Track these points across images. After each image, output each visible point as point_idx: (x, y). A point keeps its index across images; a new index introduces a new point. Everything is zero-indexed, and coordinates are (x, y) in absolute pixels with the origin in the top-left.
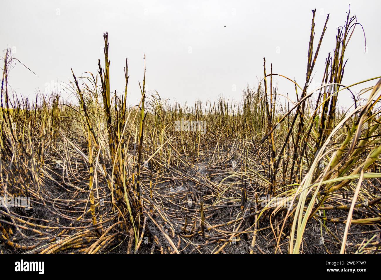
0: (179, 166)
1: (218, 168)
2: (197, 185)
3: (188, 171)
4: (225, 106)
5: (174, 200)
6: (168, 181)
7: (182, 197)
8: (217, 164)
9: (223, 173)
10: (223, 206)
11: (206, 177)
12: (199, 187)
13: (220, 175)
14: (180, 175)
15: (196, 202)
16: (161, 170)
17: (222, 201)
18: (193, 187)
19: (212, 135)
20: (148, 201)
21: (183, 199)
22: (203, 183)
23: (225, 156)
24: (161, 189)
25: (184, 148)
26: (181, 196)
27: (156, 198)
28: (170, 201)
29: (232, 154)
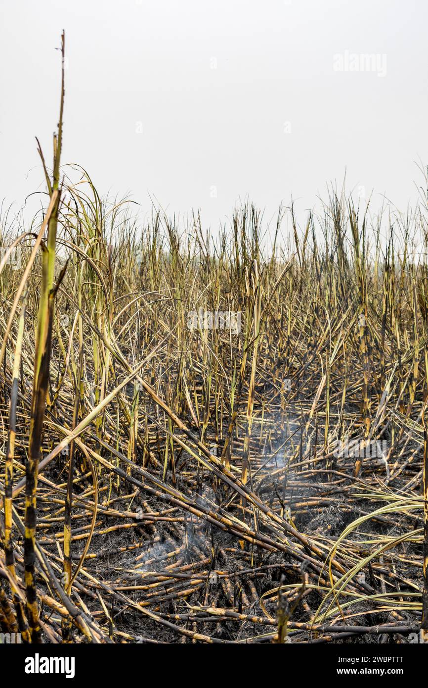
0: (170, 466)
1: (325, 480)
2: (242, 542)
3: (208, 489)
4: (354, 229)
5: (153, 604)
6: (127, 525)
7: (185, 592)
8: (321, 461)
9: (347, 497)
10: (348, 626)
11: (279, 513)
12: (252, 555)
13: (333, 503)
14: (174, 504)
15: (240, 611)
16: (101, 485)
17: (346, 608)
18: (229, 553)
19: (300, 346)
20: (58, 605)
21: (189, 597)
22: (266, 537)
23: (355, 428)
24: (101, 557)
25: (188, 396)
26: (182, 588)
27: (83, 594)
28: (138, 606)
29: (382, 420)
